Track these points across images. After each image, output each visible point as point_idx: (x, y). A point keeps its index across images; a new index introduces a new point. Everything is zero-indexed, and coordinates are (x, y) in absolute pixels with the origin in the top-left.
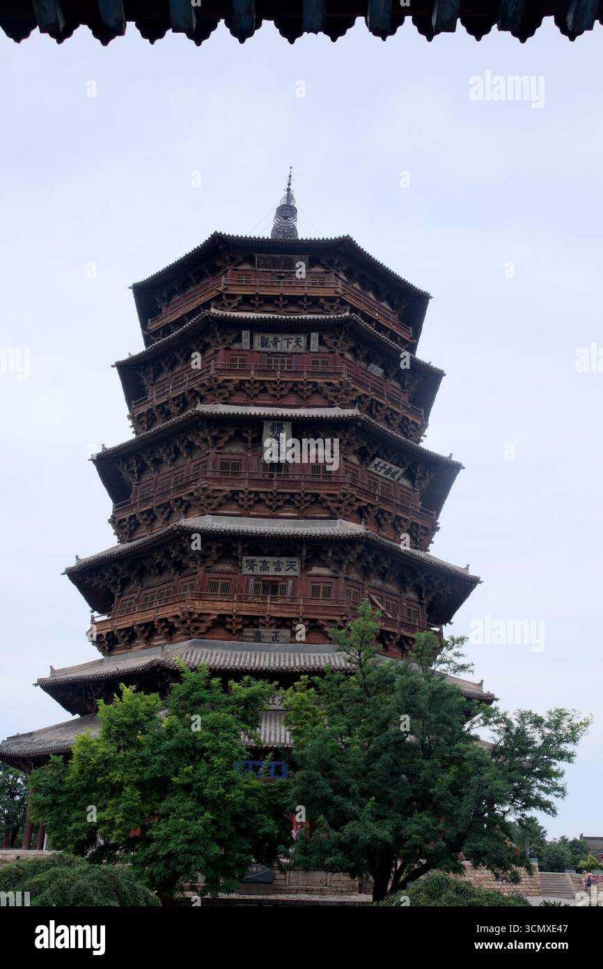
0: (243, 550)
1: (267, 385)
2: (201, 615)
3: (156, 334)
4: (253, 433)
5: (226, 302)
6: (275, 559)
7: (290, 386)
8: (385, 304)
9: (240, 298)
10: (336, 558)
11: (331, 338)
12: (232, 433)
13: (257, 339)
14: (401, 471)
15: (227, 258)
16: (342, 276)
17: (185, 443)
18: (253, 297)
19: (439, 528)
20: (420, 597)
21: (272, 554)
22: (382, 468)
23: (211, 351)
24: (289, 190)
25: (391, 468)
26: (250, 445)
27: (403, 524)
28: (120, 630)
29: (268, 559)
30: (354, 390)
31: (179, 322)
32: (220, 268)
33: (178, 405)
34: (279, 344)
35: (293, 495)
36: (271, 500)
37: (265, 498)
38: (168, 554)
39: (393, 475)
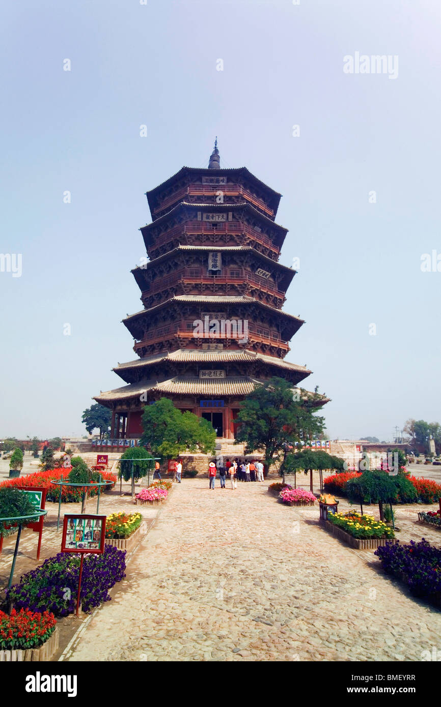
0: (201, 310)
1: (209, 236)
2: (183, 338)
3: (158, 215)
4: (204, 258)
5: (190, 199)
6: (216, 314)
7: (220, 237)
8: (261, 199)
9: (196, 197)
10: (242, 312)
11: (238, 215)
12: (195, 258)
13: (205, 215)
14: (270, 274)
15: (190, 179)
16: (242, 186)
17: (174, 263)
18: (202, 196)
19: (286, 299)
20: (278, 329)
21: (214, 311)
22: (261, 273)
23: (184, 222)
24: (216, 147)
25: (265, 273)
26: (203, 264)
27: (271, 297)
28: (148, 346)
29: (212, 313)
30: (249, 238)
31: (169, 209)
32: (187, 183)
33: (169, 247)
34: (214, 218)
35: (222, 285)
36: (213, 288)
37: (210, 287)
38: (168, 312)
39: (266, 276)
